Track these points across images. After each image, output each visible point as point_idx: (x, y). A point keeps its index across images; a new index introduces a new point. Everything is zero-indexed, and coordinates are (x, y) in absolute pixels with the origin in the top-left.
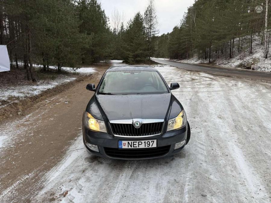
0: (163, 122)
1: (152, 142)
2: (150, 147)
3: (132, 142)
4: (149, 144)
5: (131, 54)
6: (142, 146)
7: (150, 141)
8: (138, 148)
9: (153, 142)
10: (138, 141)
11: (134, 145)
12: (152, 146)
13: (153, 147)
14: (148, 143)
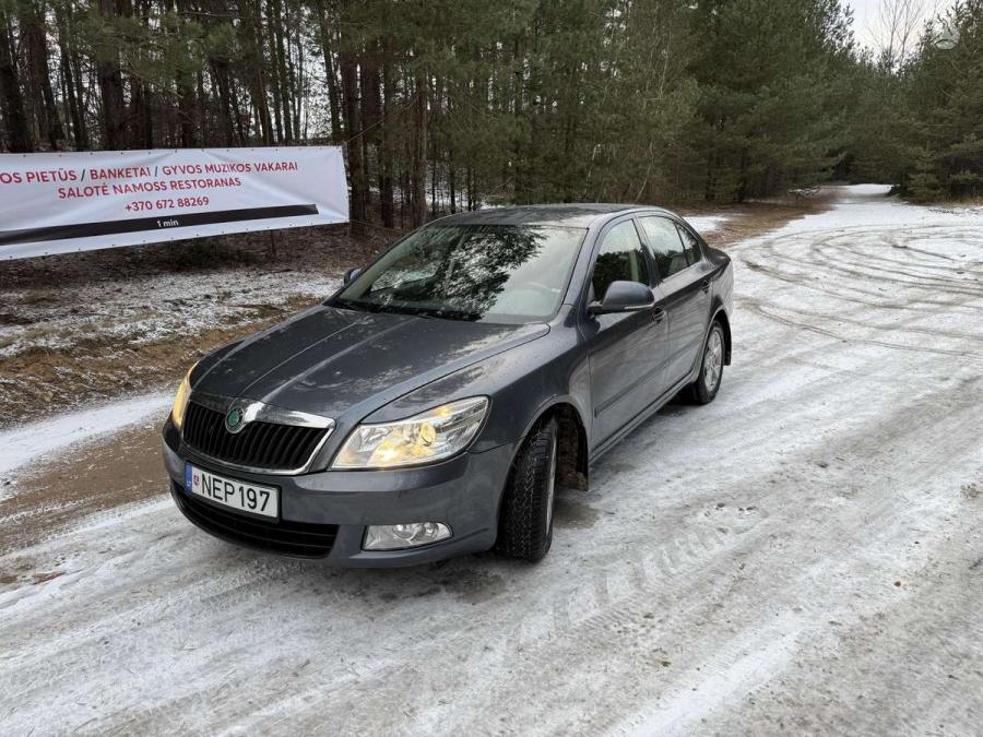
0: (326, 430)
1: (262, 493)
2: (257, 510)
3: (213, 476)
4: (254, 500)
5: (925, 156)
6: (234, 502)
7: (257, 489)
8: (223, 502)
9: (265, 496)
10: (224, 480)
11: (215, 488)
12: (262, 510)
13: (265, 513)
14: (251, 494)
